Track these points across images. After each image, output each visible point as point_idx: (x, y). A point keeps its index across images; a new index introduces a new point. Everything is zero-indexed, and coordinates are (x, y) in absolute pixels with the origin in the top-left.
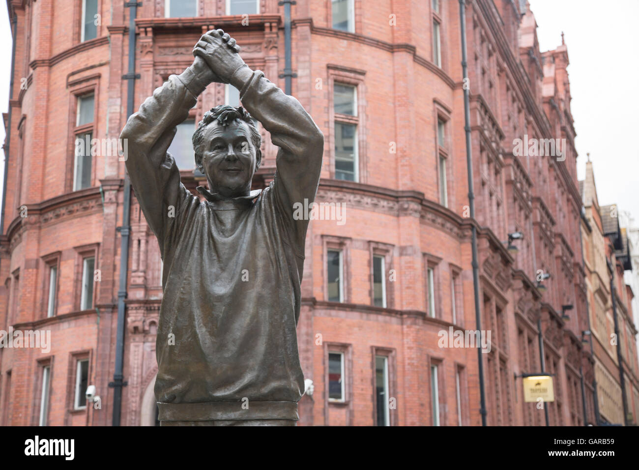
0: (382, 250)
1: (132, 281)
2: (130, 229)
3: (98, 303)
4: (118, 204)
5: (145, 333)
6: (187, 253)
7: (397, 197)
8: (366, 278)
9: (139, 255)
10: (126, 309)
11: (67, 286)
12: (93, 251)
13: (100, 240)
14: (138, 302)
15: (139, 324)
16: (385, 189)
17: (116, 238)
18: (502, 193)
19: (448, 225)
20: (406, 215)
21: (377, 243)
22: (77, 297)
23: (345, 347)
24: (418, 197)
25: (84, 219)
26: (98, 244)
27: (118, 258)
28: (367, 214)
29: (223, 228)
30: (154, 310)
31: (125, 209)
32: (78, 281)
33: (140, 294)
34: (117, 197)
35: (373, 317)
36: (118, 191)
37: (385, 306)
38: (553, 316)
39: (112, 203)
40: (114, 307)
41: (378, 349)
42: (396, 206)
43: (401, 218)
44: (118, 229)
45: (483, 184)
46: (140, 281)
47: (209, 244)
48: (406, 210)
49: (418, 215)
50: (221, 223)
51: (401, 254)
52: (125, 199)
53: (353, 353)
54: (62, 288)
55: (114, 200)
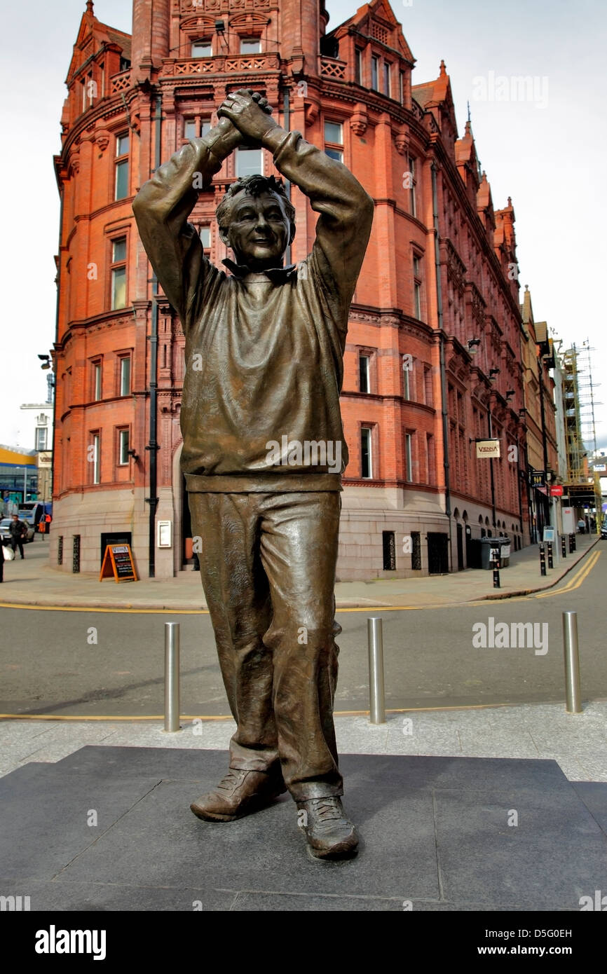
0: (367, 353)
1: (160, 375)
2: (158, 337)
3: (134, 391)
4: (148, 320)
5: (173, 412)
6: (213, 327)
7: (379, 313)
9: (165, 356)
10: (156, 396)
11: (109, 379)
12: (129, 354)
13: (134, 346)
14: (166, 390)
15: (169, 407)
16: (369, 307)
17: (146, 344)
22: (117, 387)
25: (121, 330)
26: (133, 349)
27: (149, 358)
29: (254, 300)
30: (179, 396)
31: (153, 323)
32: (117, 375)
33: (168, 385)
34: (146, 315)
35: (360, 401)
36: (148, 309)
37: (369, 392)
38: (499, 399)
39: (143, 319)
40: (147, 395)
41: (364, 423)
42: (378, 320)
44: (148, 338)
46: (167, 375)
47: (237, 316)
50: (251, 295)
51: (383, 355)
52: (153, 316)
54: (104, 380)
55: (144, 316)
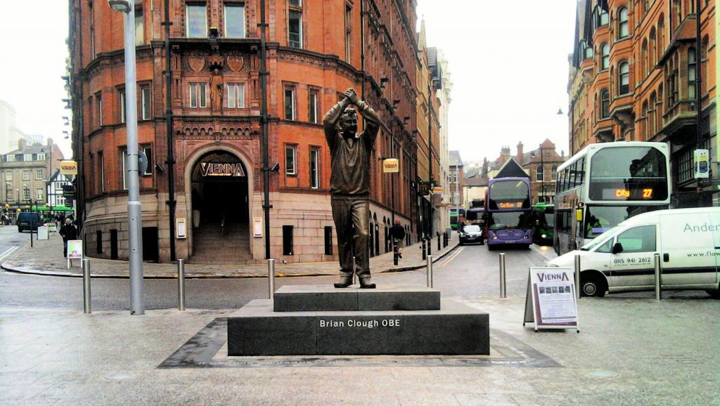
0: (315, 90)
1: (173, 104)
2: (171, 72)
3: (154, 116)
4: (162, 57)
5: (184, 134)
7: (324, 58)
8: (307, 106)
9: (177, 89)
10: (172, 120)
12: (148, 84)
13: (152, 78)
14: (179, 117)
16: (317, 54)
17: (163, 78)
18: (378, 51)
19: (350, 75)
20: (328, 69)
21: (313, 86)
22: (140, 112)
23: (295, 145)
24: (335, 59)
25: (141, 64)
26: (151, 80)
27: (165, 90)
28: (307, 69)
30: (188, 121)
31: (167, 60)
32: (139, 102)
33: (179, 112)
34: (162, 52)
35: (310, 129)
36: (162, 48)
37: (316, 122)
38: (399, 124)
39: (159, 56)
40: (164, 119)
41: (313, 147)
42: (323, 64)
43: (326, 71)
44: (164, 73)
45: (369, 47)
46: (179, 105)
48: (329, 66)
49: (335, 70)
50: (349, 145)
51: (325, 93)
52: (167, 53)
53: (299, 149)
55: (160, 54)
